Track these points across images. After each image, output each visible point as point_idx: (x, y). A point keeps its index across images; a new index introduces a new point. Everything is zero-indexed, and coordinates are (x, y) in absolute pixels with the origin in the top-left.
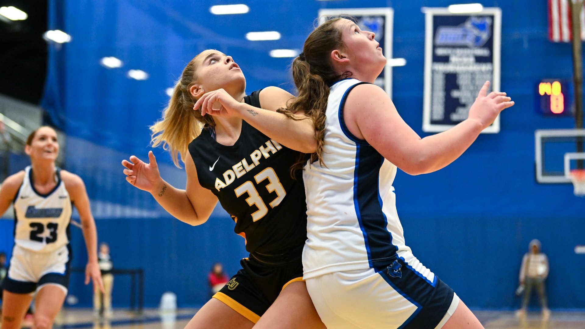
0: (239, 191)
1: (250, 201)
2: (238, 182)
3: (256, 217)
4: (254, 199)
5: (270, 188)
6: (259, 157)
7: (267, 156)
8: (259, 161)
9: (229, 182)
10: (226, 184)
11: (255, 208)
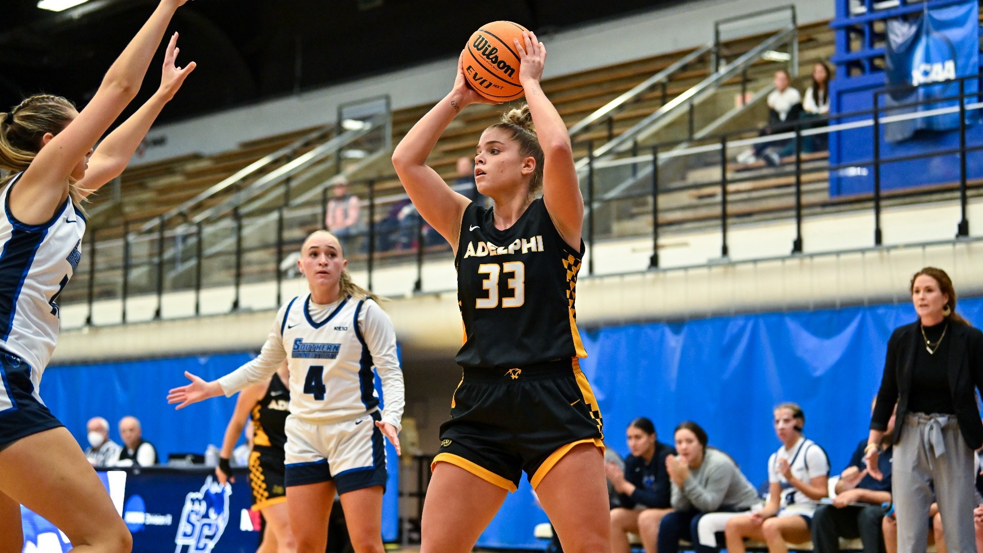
0: (483, 269)
1: (486, 284)
2: (489, 260)
3: (481, 304)
4: (491, 284)
5: (511, 283)
6: (518, 248)
7: (525, 251)
8: (515, 251)
9: (480, 253)
10: (476, 252)
11: (485, 294)
